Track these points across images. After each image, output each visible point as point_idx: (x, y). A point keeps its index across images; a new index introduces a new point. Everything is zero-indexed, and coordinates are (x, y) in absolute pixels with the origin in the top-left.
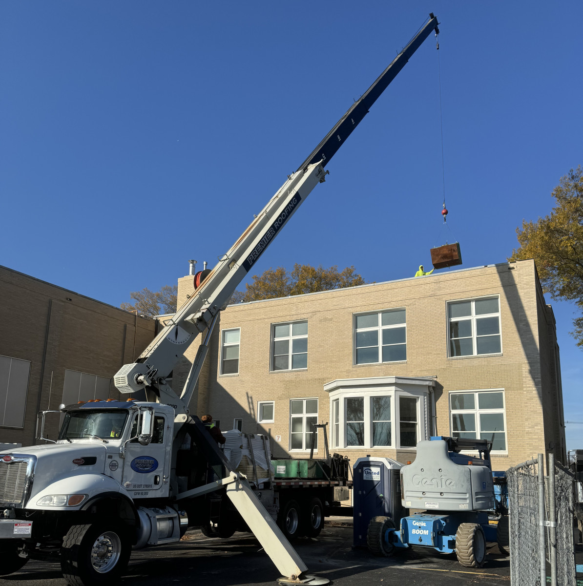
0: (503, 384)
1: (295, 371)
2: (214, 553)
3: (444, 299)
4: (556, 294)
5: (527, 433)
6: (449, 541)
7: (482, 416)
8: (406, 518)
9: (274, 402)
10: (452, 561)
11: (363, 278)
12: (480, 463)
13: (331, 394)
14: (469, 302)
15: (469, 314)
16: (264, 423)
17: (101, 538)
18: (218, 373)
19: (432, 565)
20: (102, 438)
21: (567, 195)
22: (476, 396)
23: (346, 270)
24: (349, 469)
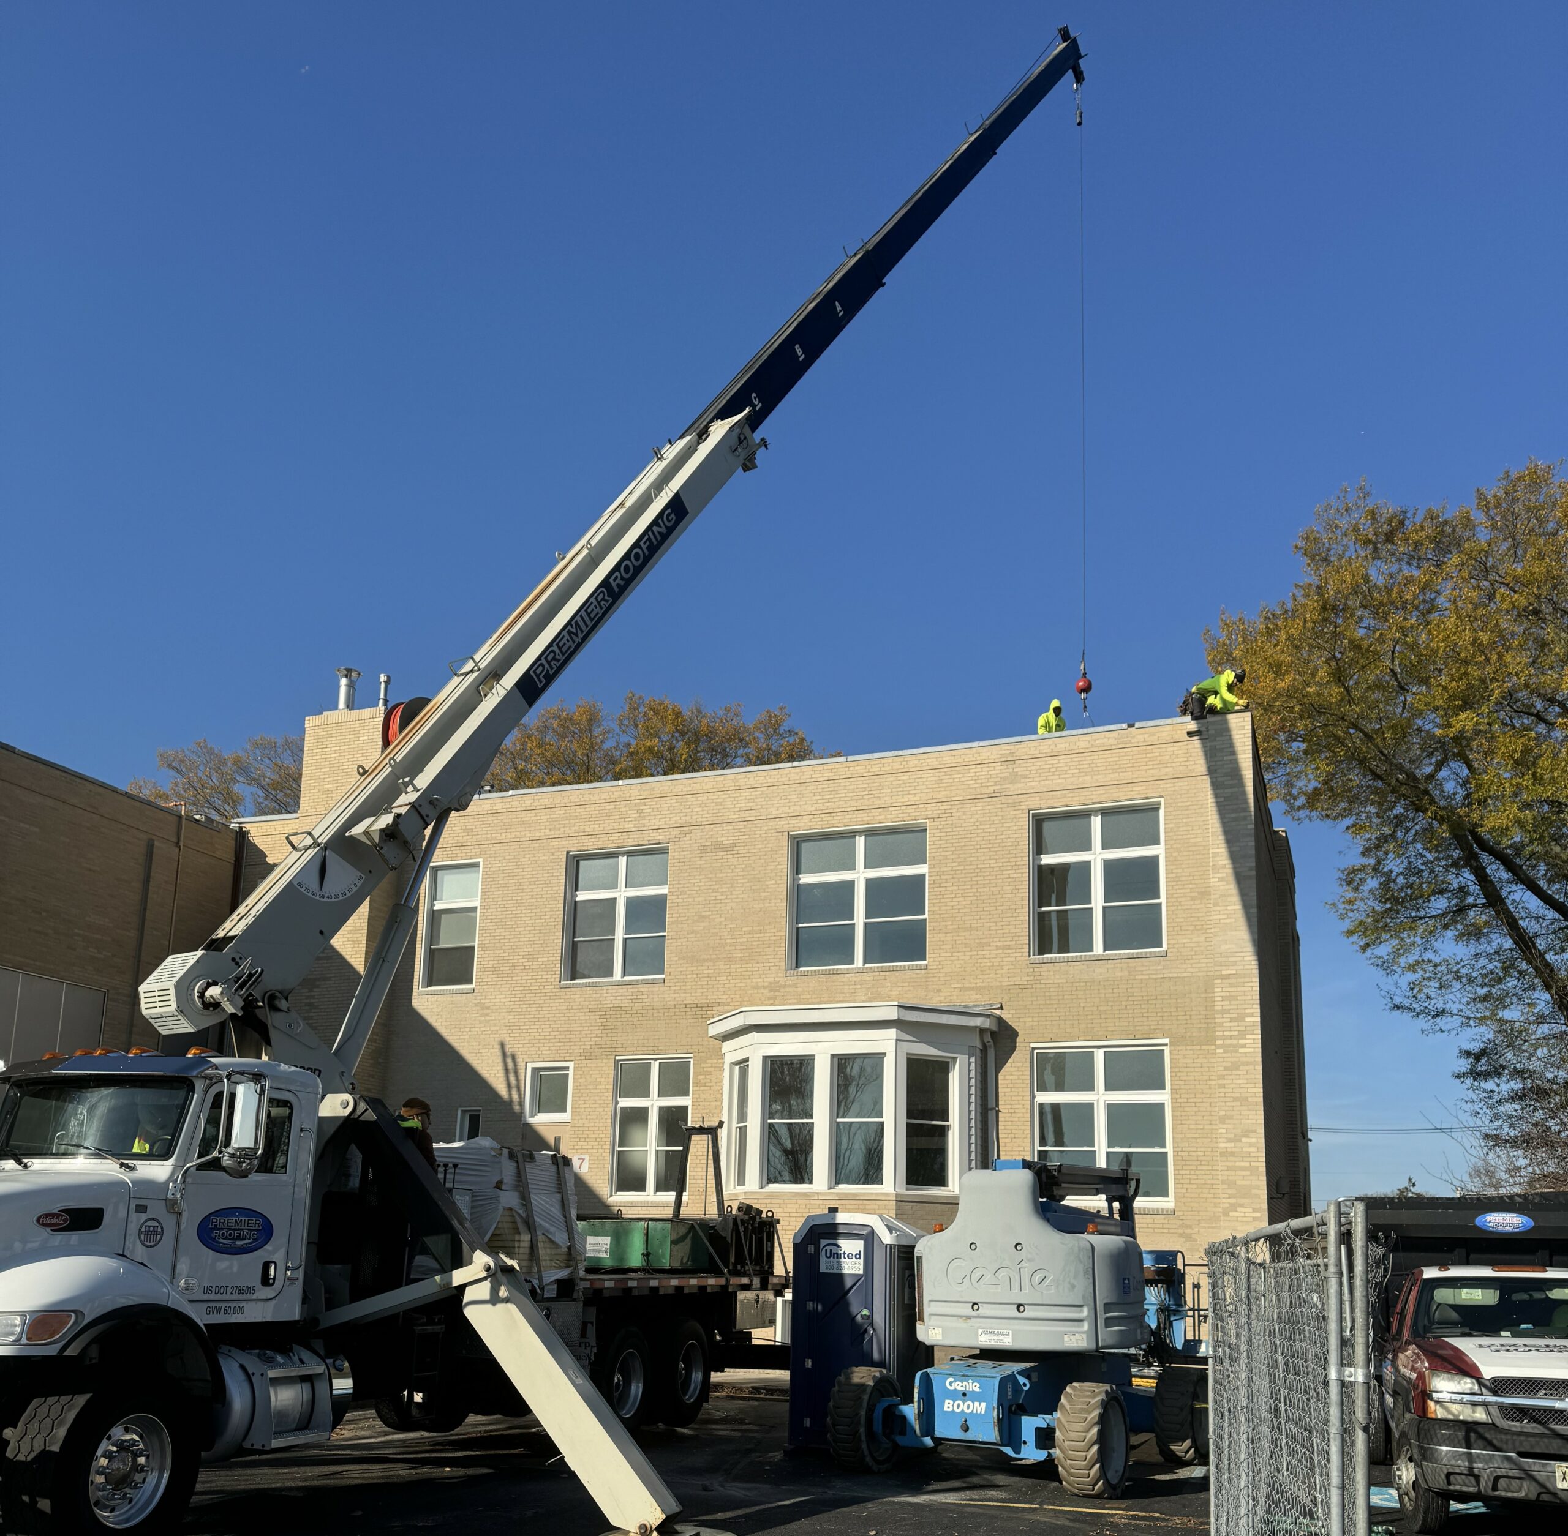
0: (1167, 1027)
1: (630, 983)
2: (414, 1472)
3: (1025, 806)
4: (1299, 803)
5: (1223, 1154)
6: (1038, 1430)
7: (1112, 1108)
8: (929, 1370)
9: (571, 1065)
10: (1042, 1482)
11: (809, 739)
12: (1112, 1229)
13: (727, 1046)
14: (1087, 814)
15: (1087, 846)
16: (542, 1121)
17: (118, 1432)
18: (415, 983)
19: (993, 1493)
20: (117, 1156)
21: (1332, 553)
22: (1099, 1058)
23: (764, 717)
24: (776, 1244)
